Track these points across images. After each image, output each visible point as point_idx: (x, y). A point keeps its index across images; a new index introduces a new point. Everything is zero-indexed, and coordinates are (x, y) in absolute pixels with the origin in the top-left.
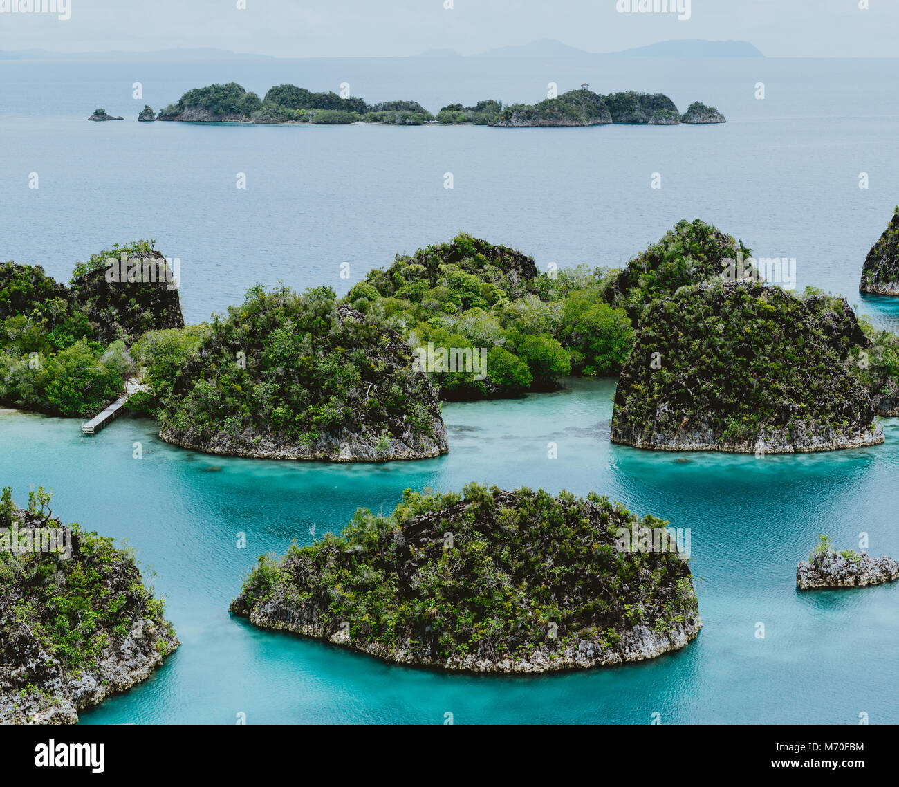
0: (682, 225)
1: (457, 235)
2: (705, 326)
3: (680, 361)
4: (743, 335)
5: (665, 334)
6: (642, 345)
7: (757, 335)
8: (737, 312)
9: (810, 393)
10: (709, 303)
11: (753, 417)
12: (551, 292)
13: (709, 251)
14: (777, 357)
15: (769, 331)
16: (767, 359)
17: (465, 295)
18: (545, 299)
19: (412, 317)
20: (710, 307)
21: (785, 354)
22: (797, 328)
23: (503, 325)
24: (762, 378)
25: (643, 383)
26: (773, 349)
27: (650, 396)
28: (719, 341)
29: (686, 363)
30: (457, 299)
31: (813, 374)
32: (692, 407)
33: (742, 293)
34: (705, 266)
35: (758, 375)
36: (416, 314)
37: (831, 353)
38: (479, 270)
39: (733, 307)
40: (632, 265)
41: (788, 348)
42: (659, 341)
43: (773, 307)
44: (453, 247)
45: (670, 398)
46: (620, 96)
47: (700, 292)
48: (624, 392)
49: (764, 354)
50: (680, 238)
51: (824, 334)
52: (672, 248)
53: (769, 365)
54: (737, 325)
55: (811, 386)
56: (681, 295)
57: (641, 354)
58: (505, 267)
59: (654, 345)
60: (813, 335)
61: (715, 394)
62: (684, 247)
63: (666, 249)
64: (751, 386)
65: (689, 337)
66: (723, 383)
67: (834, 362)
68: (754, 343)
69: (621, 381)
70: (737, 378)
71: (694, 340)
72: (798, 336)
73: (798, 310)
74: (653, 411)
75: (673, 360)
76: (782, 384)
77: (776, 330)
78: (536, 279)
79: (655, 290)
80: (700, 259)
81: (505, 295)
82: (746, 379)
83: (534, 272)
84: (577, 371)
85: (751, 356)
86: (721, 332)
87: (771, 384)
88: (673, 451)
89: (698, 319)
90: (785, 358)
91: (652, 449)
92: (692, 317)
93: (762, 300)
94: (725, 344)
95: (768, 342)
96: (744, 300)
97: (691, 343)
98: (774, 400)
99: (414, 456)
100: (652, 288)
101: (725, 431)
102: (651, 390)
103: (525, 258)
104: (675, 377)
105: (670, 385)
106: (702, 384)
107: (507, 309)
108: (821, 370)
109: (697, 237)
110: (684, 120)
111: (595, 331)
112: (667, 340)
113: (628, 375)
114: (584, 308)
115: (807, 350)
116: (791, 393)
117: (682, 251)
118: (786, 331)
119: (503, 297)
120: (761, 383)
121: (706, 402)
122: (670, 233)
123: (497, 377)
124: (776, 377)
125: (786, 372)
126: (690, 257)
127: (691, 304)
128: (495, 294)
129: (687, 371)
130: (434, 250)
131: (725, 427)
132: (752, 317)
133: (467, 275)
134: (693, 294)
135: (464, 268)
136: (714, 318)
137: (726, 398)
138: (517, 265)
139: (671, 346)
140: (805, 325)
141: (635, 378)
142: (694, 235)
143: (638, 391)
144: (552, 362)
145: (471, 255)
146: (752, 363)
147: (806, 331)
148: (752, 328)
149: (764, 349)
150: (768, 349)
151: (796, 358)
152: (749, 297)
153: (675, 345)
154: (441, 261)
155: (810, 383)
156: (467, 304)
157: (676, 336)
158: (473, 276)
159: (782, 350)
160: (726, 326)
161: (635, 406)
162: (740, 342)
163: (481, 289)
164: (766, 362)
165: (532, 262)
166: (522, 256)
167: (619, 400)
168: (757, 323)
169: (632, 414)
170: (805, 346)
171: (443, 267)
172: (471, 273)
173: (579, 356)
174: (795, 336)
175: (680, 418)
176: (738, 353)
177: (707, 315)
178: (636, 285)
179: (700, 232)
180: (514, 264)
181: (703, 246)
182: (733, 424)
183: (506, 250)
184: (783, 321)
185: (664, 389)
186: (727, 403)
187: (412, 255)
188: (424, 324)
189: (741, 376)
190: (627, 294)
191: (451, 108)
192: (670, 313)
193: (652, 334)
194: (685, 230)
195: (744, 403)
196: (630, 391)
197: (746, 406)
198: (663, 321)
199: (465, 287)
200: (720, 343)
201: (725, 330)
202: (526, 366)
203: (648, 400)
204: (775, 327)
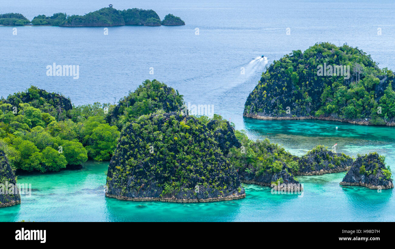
0: (147, 82)
1: (29, 87)
2: (153, 136)
3: (140, 154)
4: (173, 141)
5: (133, 141)
6: (121, 146)
7: (180, 141)
8: (170, 129)
9: (207, 172)
10: (155, 124)
11: (178, 183)
12: (79, 117)
13: (160, 96)
14: (190, 152)
15: (186, 139)
16: (185, 153)
17: (34, 120)
18: (75, 121)
19: (5, 132)
20: (156, 126)
21: (195, 151)
22: (201, 137)
23: (53, 134)
24: (182, 163)
25: (122, 165)
26: (188, 148)
27: (125, 173)
28: (160, 144)
29: (144, 155)
30: (29, 121)
31: (209, 161)
32: (146, 178)
33: (173, 119)
34: (158, 104)
35: (181, 162)
36: (7, 130)
37: (219, 151)
38: (42, 106)
39: (168, 126)
40: (121, 104)
41: (196, 148)
42: (130, 144)
43: (189, 126)
44: (28, 94)
45: (135, 173)
46: (130, 11)
47: (151, 118)
48: (112, 170)
49: (183, 151)
50: (145, 89)
51: (215, 140)
52: (141, 94)
53: (186, 156)
54: (170, 136)
55: (208, 168)
56: (141, 120)
57: (121, 150)
58: (55, 105)
59: (128, 146)
60: (209, 141)
61: (158, 172)
62: (147, 94)
63: (138, 95)
64: (177, 167)
65: (145, 142)
66: (162, 166)
67: (220, 155)
68: (178, 145)
69: (110, 165)
70: (169, 164)
71: (147, 143)
72: (201, 141)
73: (202, 128)
74: (126, 180)
75: (137, 153)
76: (193, 166)
77: (190, 138)
78: (71, 111)
79: (132, 117)
80: (155, 100)
81: (55, 119)
82: (174, 164)
83: (71, 107)
84: (91, 158)
85: (177, 152)
86: (161, 139)
87: (187, 166)
88: (136, 201)
89: (149, 133)
90: (194, 153)
91: (126, 200)
92: (146, 131)
93: (183, 123)
94: (164, 146)
95: (186, 145)
96: (174, 123)
97: (146, 145)
98: (188, 175)
99: (2, 205)
100: (131, 115)
101: (163, 191)
102: (125, 169)
103: (66, 100)
104: (138, 162)
105: (135, 167)
106: (151, 166)
107: (56, 126)
108: (213, 160)
109: (154, 88)
110: (163, 23)
111: (102, 138)
112: (134, 143)
113: (114, 162)
114: (96, 126)
115: (206, 149)
116: (197, 172)
117: (146, 96)
118: (195, 139)
119: (54, 120)
120: (182, 166)
121: (153, 175)
122: (140, 87)
123: (48, 162)
124: (189, 163)
125: (195, 160)
126: (150, 99)
127: (147, 124)
128: (49, 119)
129: (144, 160)
130: (18, 96)
131: (163, 188)
132: (178, 132)
133: (35, 109)
134: (147, 119)
135: (33, 105)
136: (158, 132)
137: (164, 173)
138: (61, 103)
139: (136, 147)
140: (205, 135)
141: (117, 163)
142: (153, 88)
143: (119, 170)
144: (77, 154)
145: (37, 98)
146: (177, 155)
147: (205, 140)
148: (178, 137)
149: (183, 148)
150: (186, 148)
151: (200, 153)
152: (176, 121)
153: (138, 146)
154: (21, 101)
155: (207, 166)
156: (34, 124)
157: (138, 142)
158: (38, 109)
159: (193, 149)
160: (164, 136)
161: (118, 177)
162: (171, 144)
163: (42, 116)
164: (185, 155)
165: (69, 101)
166: (64, 98)
167: (110, 175)
168: (180, 135)
169: (116, 182)
170: (205, 147)
171: (22, 105)
172: (37, 108)
173: (93, 151)
174: (199, 141)
175: (140, 184)
176: (170, 150)
177: (154, 130)
178: (122, 113)
179: (156, 86)
180: (60, 102)
181: (157, 93)
182: (167, 187)
183: (56, 95)
184: (194, 134)
185: (132, 169)
186: (164, 176)
187: (6, 98)
188: (11, 135)
189: (172, 162)
190: (117, 118)
191: (39, 17)
192: (136, 130)
193: (126, 140)
194: (148, 85)
195: (173, 177)
196: (114, 170)
197: (174, 178)
198: (132, 133)
199: (34, 115)
200: (161, 145)
201: (164, 138)
202: (63, 157)
203: (124, 174)
204: (189, 137)
